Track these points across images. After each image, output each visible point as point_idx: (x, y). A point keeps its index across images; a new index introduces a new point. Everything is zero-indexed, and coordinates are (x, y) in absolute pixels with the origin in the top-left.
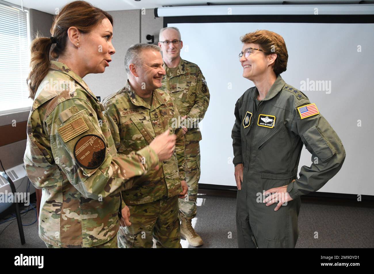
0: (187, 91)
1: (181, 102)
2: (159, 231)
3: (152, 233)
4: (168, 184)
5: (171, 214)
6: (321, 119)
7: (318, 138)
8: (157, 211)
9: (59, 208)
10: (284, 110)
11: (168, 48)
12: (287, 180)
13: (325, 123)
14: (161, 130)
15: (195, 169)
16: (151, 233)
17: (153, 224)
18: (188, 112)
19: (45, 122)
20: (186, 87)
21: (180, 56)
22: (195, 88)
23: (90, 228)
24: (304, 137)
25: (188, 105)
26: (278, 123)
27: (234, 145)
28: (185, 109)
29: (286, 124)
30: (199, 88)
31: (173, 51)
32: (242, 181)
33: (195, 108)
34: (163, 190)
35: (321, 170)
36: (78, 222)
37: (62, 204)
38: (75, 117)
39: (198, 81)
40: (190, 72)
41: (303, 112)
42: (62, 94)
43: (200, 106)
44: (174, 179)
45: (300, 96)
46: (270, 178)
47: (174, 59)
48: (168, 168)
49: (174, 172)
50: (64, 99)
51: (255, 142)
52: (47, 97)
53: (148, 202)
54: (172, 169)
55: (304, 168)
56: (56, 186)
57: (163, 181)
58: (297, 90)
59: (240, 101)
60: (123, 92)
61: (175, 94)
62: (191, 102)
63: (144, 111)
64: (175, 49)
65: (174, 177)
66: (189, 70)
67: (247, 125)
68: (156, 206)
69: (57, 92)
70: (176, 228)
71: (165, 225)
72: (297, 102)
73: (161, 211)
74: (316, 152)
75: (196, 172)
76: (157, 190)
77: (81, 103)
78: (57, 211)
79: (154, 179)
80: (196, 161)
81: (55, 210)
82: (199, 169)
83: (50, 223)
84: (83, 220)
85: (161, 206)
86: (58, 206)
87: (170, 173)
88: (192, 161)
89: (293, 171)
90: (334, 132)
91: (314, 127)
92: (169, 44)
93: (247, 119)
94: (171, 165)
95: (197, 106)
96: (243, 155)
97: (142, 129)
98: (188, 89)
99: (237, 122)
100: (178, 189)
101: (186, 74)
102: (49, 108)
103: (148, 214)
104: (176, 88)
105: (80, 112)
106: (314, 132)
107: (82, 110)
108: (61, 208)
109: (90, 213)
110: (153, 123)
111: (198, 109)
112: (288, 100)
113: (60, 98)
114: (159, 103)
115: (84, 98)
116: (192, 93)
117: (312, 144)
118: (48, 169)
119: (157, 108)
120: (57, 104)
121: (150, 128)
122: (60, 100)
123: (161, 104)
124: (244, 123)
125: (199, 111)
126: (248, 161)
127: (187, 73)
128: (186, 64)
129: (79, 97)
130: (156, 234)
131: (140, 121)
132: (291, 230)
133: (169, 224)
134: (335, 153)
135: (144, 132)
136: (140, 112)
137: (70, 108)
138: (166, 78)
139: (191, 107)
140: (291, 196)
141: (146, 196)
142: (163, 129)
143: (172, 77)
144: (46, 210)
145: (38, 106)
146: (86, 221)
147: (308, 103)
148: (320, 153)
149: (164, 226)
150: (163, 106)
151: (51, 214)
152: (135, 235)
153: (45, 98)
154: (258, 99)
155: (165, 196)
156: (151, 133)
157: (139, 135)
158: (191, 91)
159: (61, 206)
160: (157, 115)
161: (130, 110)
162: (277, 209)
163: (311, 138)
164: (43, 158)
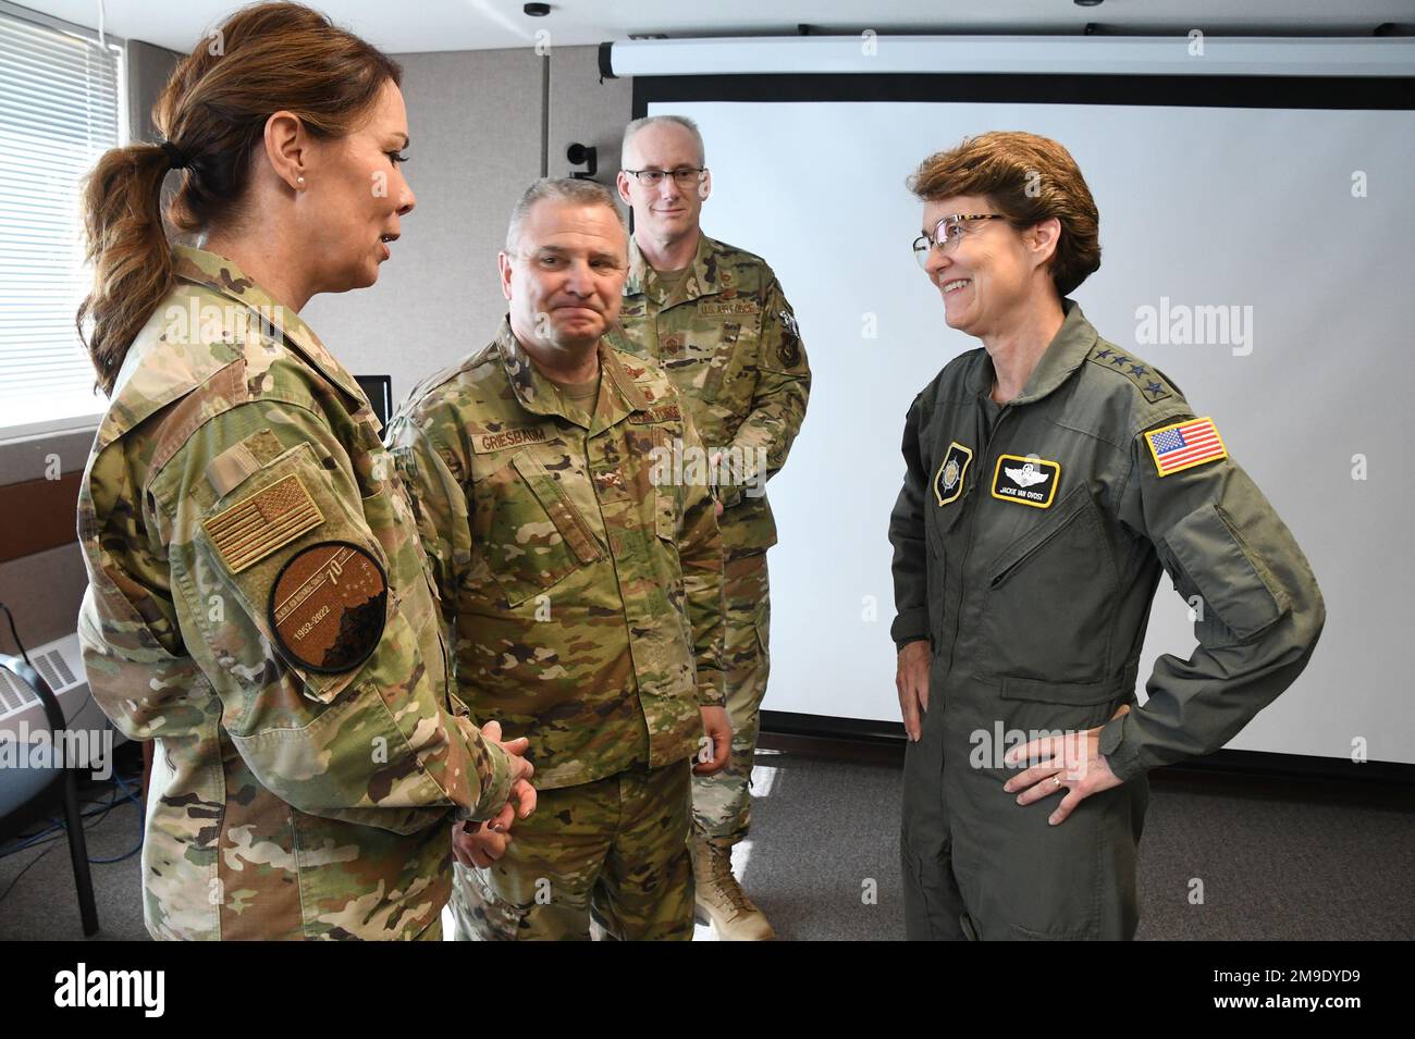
0: (723, 362)
1: (702, 403)
2: (613, 897)
3: (589, 901)
4: (651, 715)
5: (660, 834)
6: (1236, 476)
7: (1225, 548)
8: (608, 820)
9: (211, 823)
10: (1094, 442)
11: (656, 196)
12: (1098, 708)
13: (1249, 492)
14: (626, 510)
15: (750, 655)
16: (583, 900)
17: (595, 866)
18: (726, 441)
19: (150, 495)
20: (720, 345)
21: (700, 225)
22: (754, 348)
23: (332, 899)
24: (1167, 545)
25: (728, 413)
26: (1070, 489)
27: (898, 567)
28: (715, 428)
29: (1098, 494)
30: (769, 347)
31: (673, 207)
32: (925, 707)
33: (755, 424)
34: (633, 737)
35: (1232, 671)
36: (285, 880)
37: (224, 808)
38: (269, 473)
39: (766, 321)
40: (735, 287)
41: (1165, 451)
42: (214, 382)
43: (772, 418)
44: (673, 697)
45: (1155, 389)
46: (1035, 698)
47: (675, 240)
48: (652, 654)
49: (672, 672)
50: (224, 403)
51: (977, 562)
52: (156, 392)
53: (574, 784)
54: (665, 659)
55: (1166, 663)
56: (195, 737)
57: (630, 702)
58: (1144, 365)
59: (924, 402)
60: (486, 361)
61: (677, 372)
62: (738, 402)
63: (565, 434)
64: (682, 200)
65: (676, 689)
66: (734, 279)
67: (951, 493)
68: (604, 800)
69: (197, 375)
70: (677, 885)
71: (638, 874)
72: (1144, 410)
73: (625, 817)
74: (1214, 603)
75: (751, 667)
76: (607, 737)
77: (289, 419)
78: (206, 834)
79: (598, 697)
80: (752, 623)
81: (196, 834)
82: (764, 653)
83: (182, 882)
84: (306, 870)
85: (623, 800)
86: (208, 815)
87: (658, 673)
88: (739, 626)
89: (1120, 671)
90: (1281, 527)
91: (1208, 508)
92: (658, 182)
93: (950, 473)
94: (663, 644)
95: (763, 418)
96: (933, 608)
97: (553, 503)
98: (728, 353)
99: (911, 481)
100: (688, 735)
101: (723, 296)
102: (167, 438)
103: (573, 828)
104: (682, 348)
105: (289, 452)
106: (1205, 528)
107: (297, 447)
108: (221, 823)
109: (329, 842)
110: (598, 480)
111: (765, 429)
112: (1110, 402)
113: (210, 401)
114: (623, 406)
115: (301, 397)
116: (741, 368)
117: (1198, 574)
118: (162, 672)
119: (615, 426)
120: (197, 421)
121: (586, 501)
122: (208, 409)
123: (632, 410)
124: (941, 487)
125: (769, 437)
126: (949, 632)
127: (727, 290)
128: (721, 257)
129: (281, 396)
130: (605, 906)
131: (546, 472)
132: (1111, 896)
133: (653, 868)
134: (1287, 606)
135: (560, 513)
136: (550, 438)
137: (249, 439)
138: (644, 310)
139: (738, 422)
140: (1113, 770)
141: (566, 760)
142: (635, 503)
143: (667, 306)
144: (162, 831)
145: (121, 432)
146: (314, 872)
147: (1187, 417)
148: (1228, 607)
149: (633, 878)
150: (641, 418)
151: (182, 848)
152: (522, 907)
153: (149, 398)
154: (993, 397)
155: (640, 760)
156: (587, 518)
157: (544, 525)
158: (739, 360)
159: (221, 814)
160: (614, 451)
161: (511, 431)
162: (1061, 820)
163: (1194, 551)
164: (141, 629)
